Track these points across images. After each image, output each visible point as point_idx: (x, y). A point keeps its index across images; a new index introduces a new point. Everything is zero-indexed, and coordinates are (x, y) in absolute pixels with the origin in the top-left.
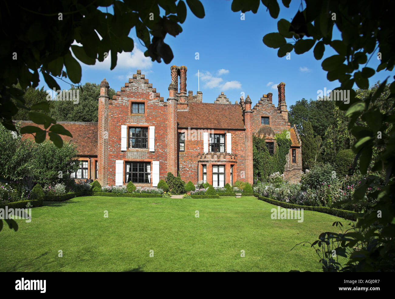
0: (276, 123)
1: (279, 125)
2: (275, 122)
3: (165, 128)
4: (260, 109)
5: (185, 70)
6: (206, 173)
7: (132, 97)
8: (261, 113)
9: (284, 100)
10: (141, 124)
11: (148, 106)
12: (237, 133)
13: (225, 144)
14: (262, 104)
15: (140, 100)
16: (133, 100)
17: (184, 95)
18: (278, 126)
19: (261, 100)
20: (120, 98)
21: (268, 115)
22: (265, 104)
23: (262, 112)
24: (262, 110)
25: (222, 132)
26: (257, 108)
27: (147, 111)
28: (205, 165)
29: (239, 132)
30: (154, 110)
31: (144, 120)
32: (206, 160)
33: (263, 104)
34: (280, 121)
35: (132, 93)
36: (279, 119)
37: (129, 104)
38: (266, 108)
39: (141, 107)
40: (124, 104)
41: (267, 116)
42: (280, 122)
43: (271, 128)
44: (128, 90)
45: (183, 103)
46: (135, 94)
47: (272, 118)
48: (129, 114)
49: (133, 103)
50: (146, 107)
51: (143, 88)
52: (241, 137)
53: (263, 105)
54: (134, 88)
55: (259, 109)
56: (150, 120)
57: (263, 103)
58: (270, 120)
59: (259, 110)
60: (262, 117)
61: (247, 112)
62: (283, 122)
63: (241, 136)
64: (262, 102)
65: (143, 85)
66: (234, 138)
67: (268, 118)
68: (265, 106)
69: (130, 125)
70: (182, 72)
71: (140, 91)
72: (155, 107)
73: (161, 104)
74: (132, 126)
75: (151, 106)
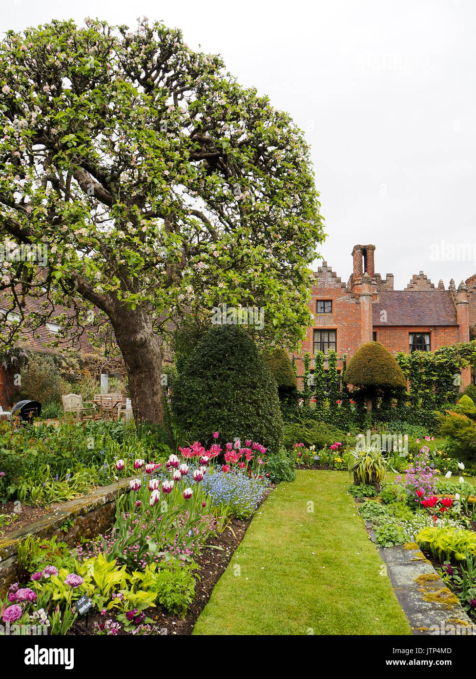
3: (359, 330)
5: (373, 249)
7: (317, 295)
10: (329, 325)
11: (337, 304)
12: (446, 331)
13: (430, 345)
15: (327, 297)
16: (319, 297)
25: (426, 330)
27: (335, 310)
29: (450, 330)
30: (344, 308)
31: (332, 321)
35: (317, 289)
37: (314, 303)
39: (328, 304)
46: (321, 290)
49: (318, 301)
50: (334, 305)
51: (331, 283)
52: (452, 337)
54: (319, 283)
56: (339, 320)
65: (330, 279)
66: (442, 338)
69: (315, 327)
70: (369, 252)
71: (327, 286)
72: (345, 305)
73: (353, 301)
74: (318, 328)
75: (341, 303)
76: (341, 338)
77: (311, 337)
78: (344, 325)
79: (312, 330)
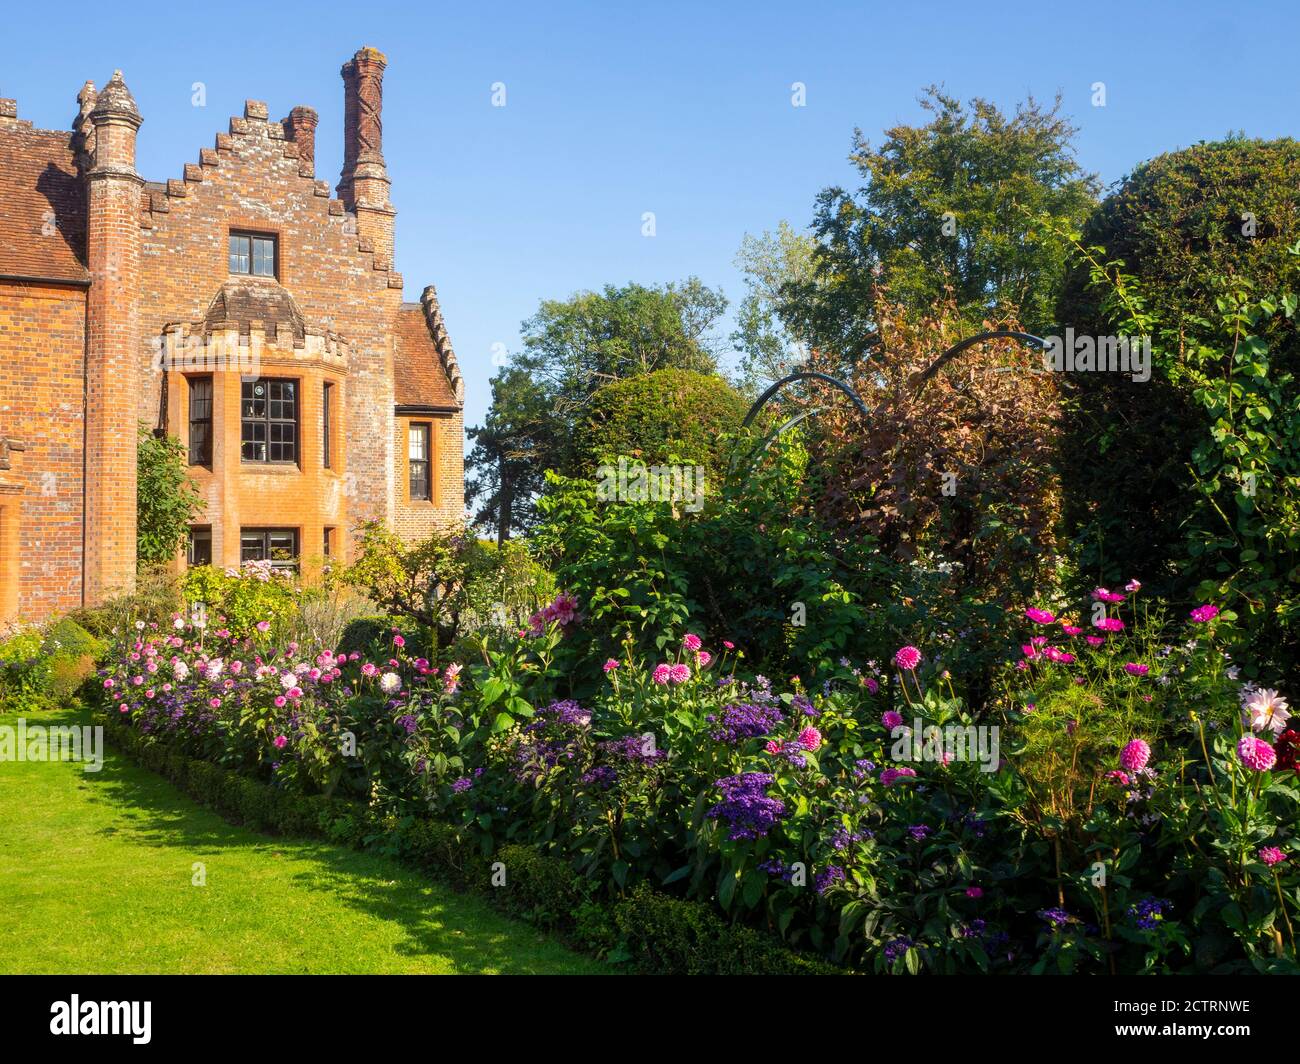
0: (318, 272)
1: (338, 285)
2: (316, 262)
4: (223, 183)
8: (228, 209)
9: (376, 147)
14: (236, 155)
18: (330, 291)
19: (232, 132)
21: (274, 221)
22: (253, 157)
23: (236, 204)
24: (235, 189)
26: (207, 172)
33: (241, 153)
34: (344, 263)
36: (338, 249)
38: (258, 180)
41: (264, 225)
42: (343, 269)
43: (285, 297)
47: (297, 243)
53: (244, 161)
55: (220, 180)
57: (244, 149)
58: (287, 253)
59: (220, 188)
60: (235, 231)
61: (102, 176)
62: (361, 265)
63: (56, 324)
64: (237, 143)
67: (274, 237)
68: (252, 169)
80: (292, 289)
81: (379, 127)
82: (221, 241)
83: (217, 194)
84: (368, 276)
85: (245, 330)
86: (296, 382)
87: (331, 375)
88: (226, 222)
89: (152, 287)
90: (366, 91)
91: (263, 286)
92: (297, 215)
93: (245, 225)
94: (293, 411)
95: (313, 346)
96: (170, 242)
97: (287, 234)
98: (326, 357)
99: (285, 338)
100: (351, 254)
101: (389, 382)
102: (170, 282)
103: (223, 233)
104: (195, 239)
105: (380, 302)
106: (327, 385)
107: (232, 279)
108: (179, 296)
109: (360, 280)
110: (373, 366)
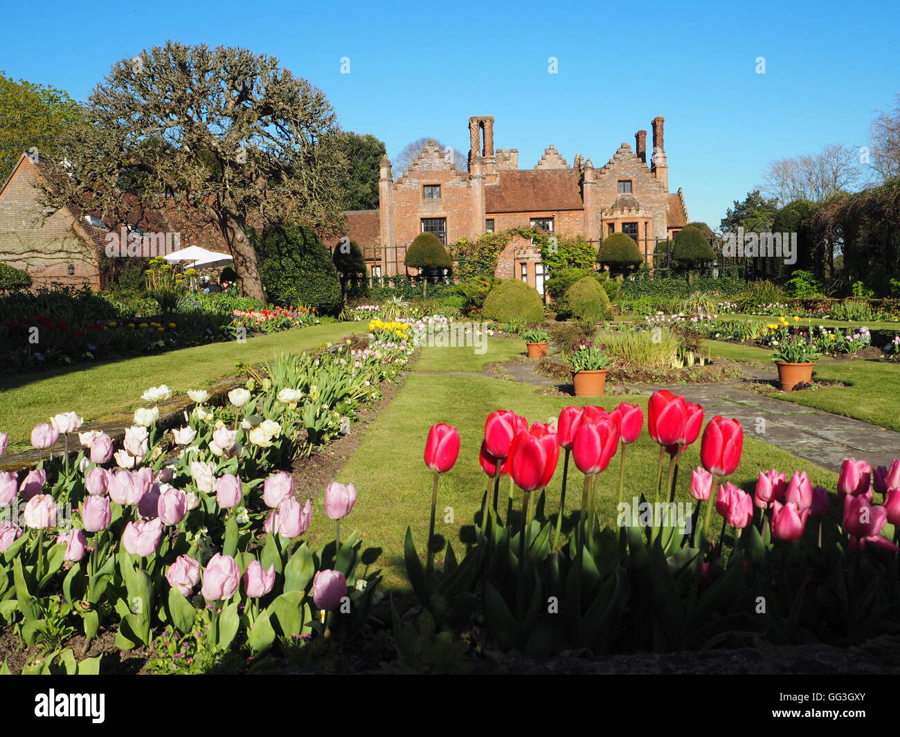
0: (643, 190)
1: (649, 193)
2: (642, 187)
3: (470, 217)
5: (492, 121)
6: (526, 275)
7: (423, 179)
8: (618, 175)
9: (662, 147)
10: (438, 213)
11: (446, 189)
12: (571, 215)
15: (435, 182)
16: (426, 181)
17: (490, 161)
18: (647, 195)
20: (407, 181)
21: (630, 177)
22: (624, 159)
23: (619, 173)
24: (619, 169)
25: (549, 215)
26: (611, 166)
27: (444, 195)
28: (525, 264)
29: (575, 213)
30: (454, 194)
31: (441, 208)
32: (526, 256)
33: (620, 159)
34: (651, 186)
35: (423, 172)
36: (649, 183)
37: (420, 188)
38: (626, 166)
39: (436, 190)
40: (413, 188)
41: (627, 179)
42: (651, 188)
43: (634, 199)
44: (418, 169)
45: (490, 173)
46: (426, 174)
47: (637, 182)
48: (421, 201)
49: (424, 186)
50: (442, 190)
51: (438, 165)
52: (577, 221)
53: (621, 161)
54: (425, 165)
55: (615, 168)
56: (449, 207)
58: (634, 186)
59: (615, 170)
60: (619, 181)
61: (586, 181)
62: (656, 187)
63: (577, 219)
64: (619, 156)
65: (437, 161)
66: (567, 223)
67: (630, 181)
68: (624, 163)
69: (422, 217)
70: (487, 125)
71: (434, 169)
72: (455, 190)
73: (463, 185)
74: (426, 217)
75: (450, 188)
76: (452, 227)
77: (418, 227)
78: (454, 212)
79: (419, 220)
80: (636, 196)
81: (663, 141)
82: (616, 185)
83: (614, 172)
84: (658, 189)
85: (622, 210)
86: (637, 223)
87: (646, 220)
88: (617, 179)
89: (598, 200)
90: (658, 131)
91: (628, 196)
92: (637, 174)
93: (622, 179)
94: (636, 231)
95: (641, 213)
96: (602, 187)
97: (634, 180)
98: (645, 215)
99: (633, 211)
100: (653, 183)
101: (665, 220)
102: (603, 198)
103: (616, 182)
104: (608, 185)
105: (662, 197)
106: (646, 223)
107: (619, 195)
108: (605, 201)
109: (656, 191)
110: (660, 216)
